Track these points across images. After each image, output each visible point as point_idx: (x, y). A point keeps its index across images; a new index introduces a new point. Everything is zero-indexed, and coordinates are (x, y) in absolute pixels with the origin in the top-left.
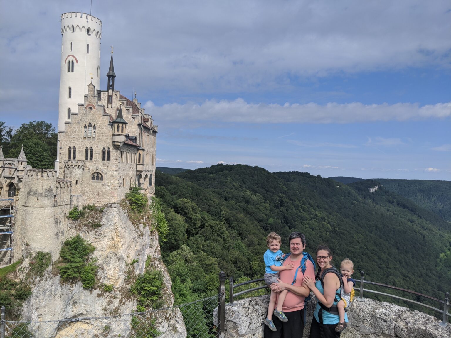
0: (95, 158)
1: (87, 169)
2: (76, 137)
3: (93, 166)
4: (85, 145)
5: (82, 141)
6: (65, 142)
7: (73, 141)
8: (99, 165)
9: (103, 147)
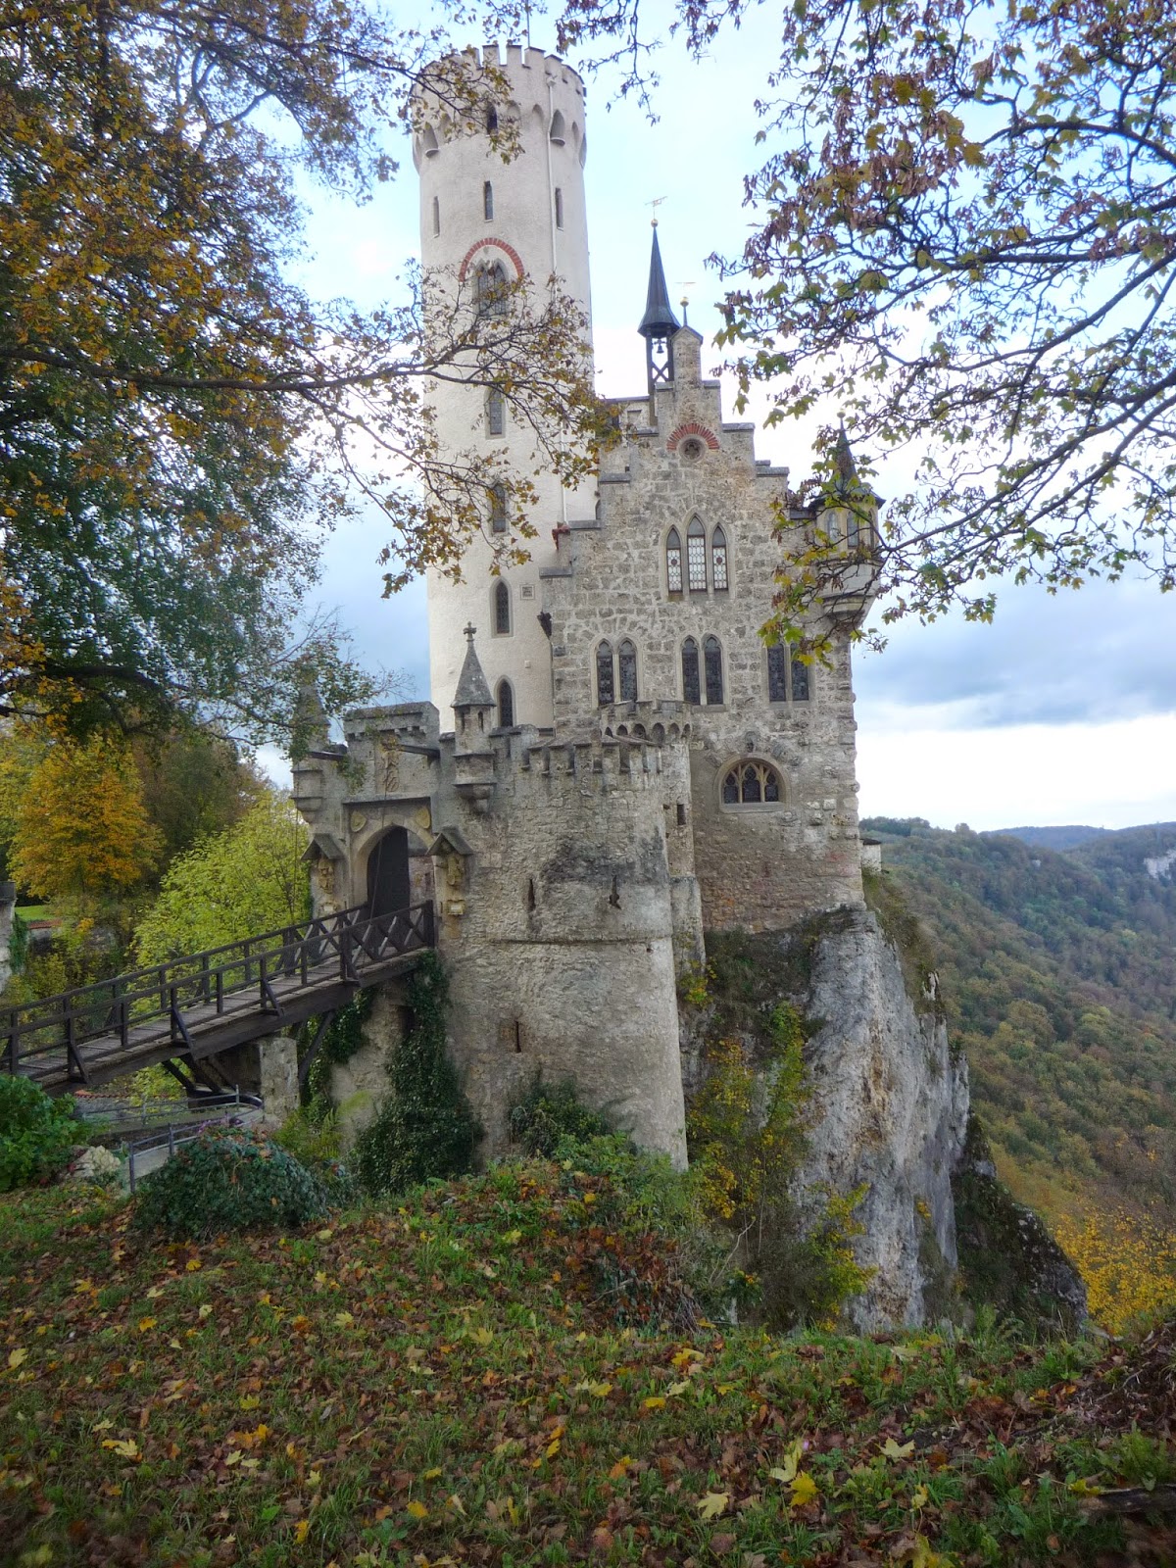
0: (735, 691)
1: (701, 746)
2: (632, 591)
3: (729, 732)
4: (682, 628)
5: (663, 612)
6: (582, 622)
7: (620, 611)
8: (759, 724)
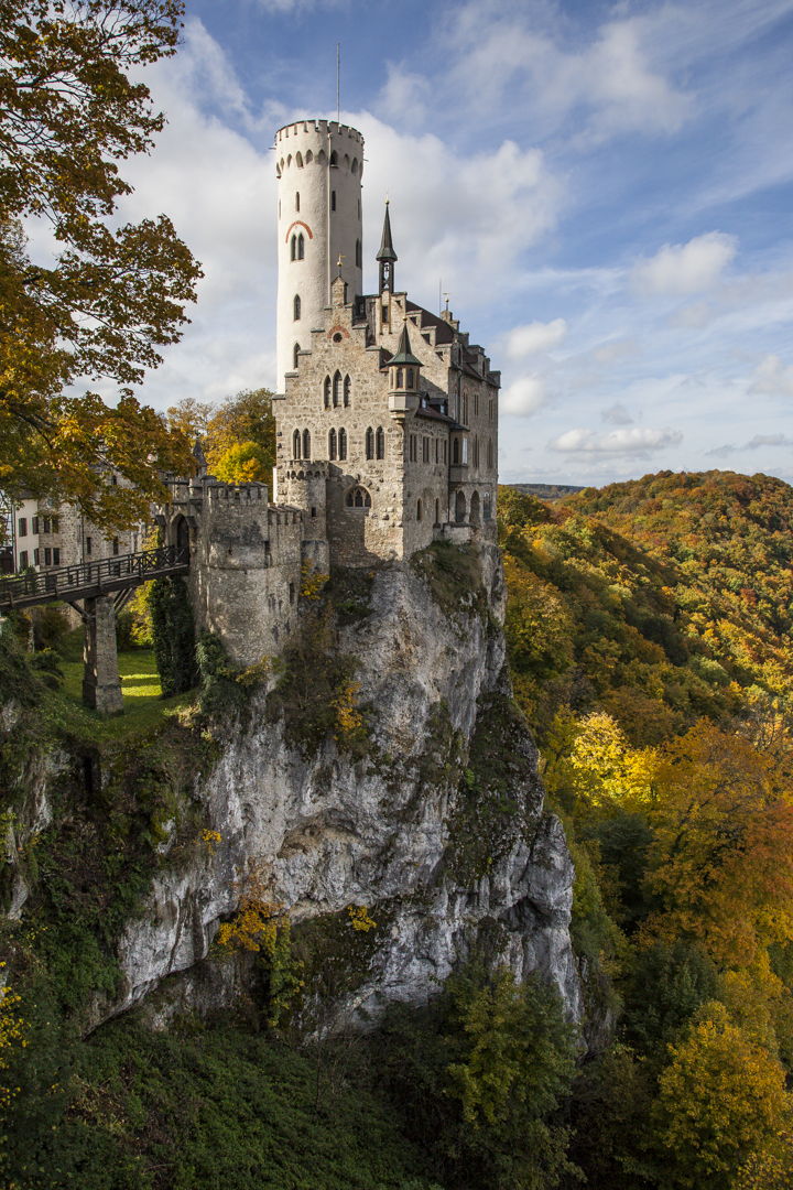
0: (352, 454)
1: (336, 479)
2: (309, 406)
3: (348, 473)
4: (330, 424)
5: (323, 416)
6: (288, 421)
7: (304, 416)
8: (361, 470)
9: (368, 426)
